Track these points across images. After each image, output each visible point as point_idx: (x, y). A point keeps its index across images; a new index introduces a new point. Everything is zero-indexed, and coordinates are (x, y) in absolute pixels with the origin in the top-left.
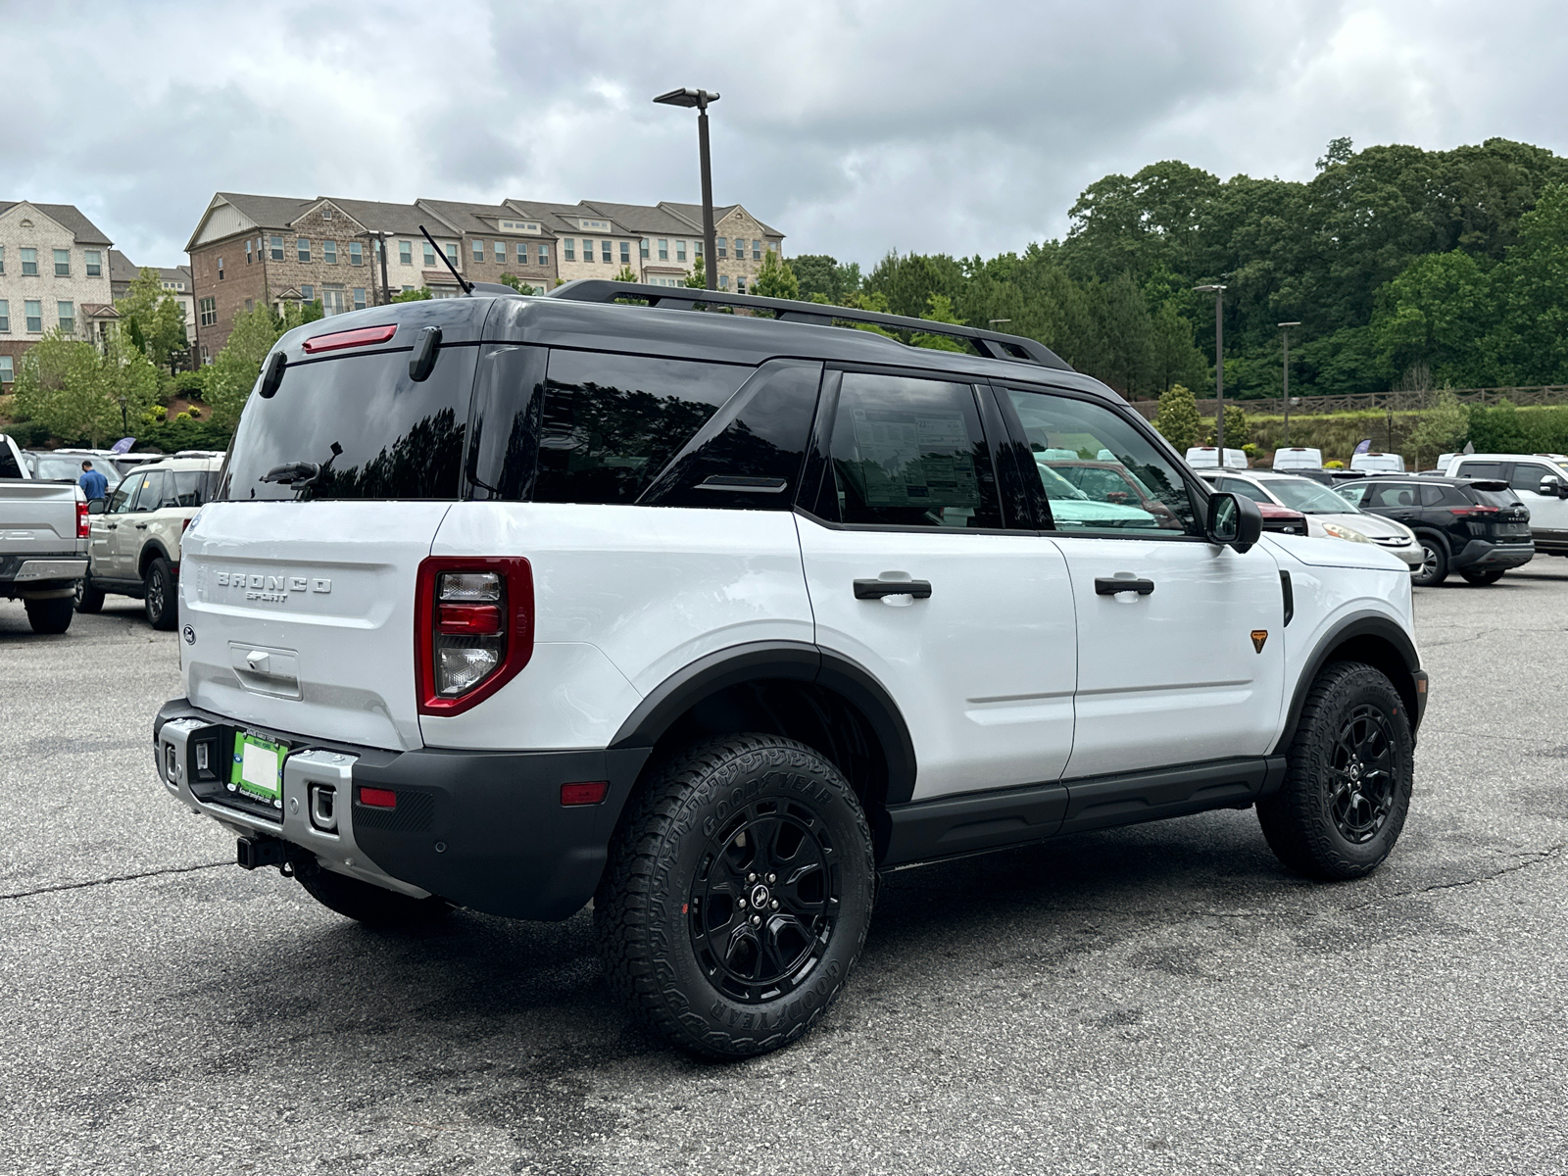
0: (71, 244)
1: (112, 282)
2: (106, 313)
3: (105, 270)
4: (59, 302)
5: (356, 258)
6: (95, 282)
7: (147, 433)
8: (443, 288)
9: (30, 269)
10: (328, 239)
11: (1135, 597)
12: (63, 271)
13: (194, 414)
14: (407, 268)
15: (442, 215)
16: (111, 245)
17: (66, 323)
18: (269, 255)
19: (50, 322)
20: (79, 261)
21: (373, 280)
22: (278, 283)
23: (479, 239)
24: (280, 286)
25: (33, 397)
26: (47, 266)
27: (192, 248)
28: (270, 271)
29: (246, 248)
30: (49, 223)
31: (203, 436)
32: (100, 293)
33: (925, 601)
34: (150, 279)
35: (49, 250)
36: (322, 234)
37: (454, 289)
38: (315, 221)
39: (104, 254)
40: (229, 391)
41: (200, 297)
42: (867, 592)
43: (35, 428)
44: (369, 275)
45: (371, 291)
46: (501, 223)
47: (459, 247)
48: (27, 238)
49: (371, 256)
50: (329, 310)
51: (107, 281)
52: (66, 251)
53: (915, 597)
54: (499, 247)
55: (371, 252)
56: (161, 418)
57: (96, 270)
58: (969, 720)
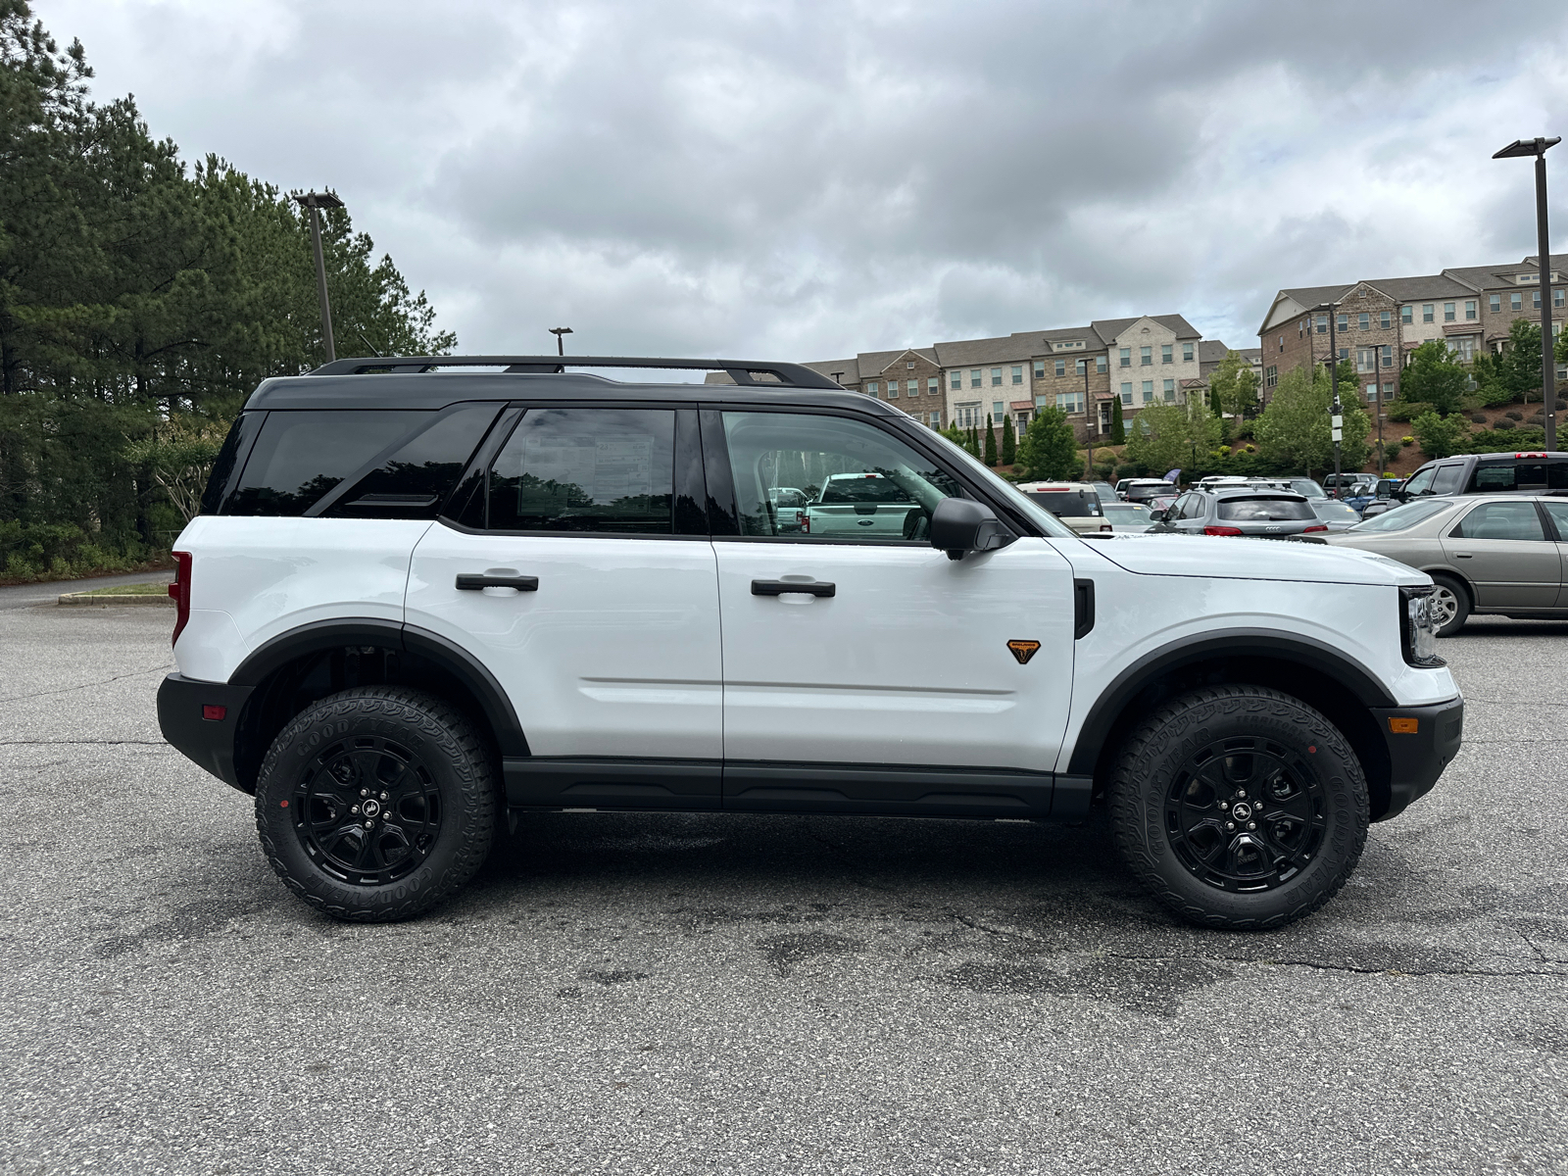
0: (1174, 340)
1: (1201, 363)
2: (1195, 385)
3: (1196, 355)
4: (1165, 381)
5: (1385, 324)
6: (1189, 364)
7: (1214, 465)
8: (1461, 337)
9: (1147, 361)
10: (1363, 312)
11: (811, 599)
12: (1168, 359)
13: (1250, 450)
14: (1429, 326)
15: (1463, 279)
16: (1201, 337)
17: (1169, 394)
18: (1315, 330)
19: (1159, 392)
20: (1178, 352)
21: (1399, 338)
22: (1321, 350)
23: (1496, 294)
24: (1323, 352)
25: (1138, 444)
26: (1157, 358)
27: (1263, 333)
28: (1315, 342)
29: (1299, 327)
30: (1160, 328)
31: (1253, 465)
32: (1192, 371)
33: (533, 592)
34: (1234, 358)
35: (1159, 347)
36: (1358, 309)
37: (1471, 337)
38: (1353, 300)
39: (1196, 344)
40: (1271, 432)
41: (1266, 366)
42: (469, 584)
43: (1139, 465)
44: (1396, 335)
45: (1397, 347)
46: (1518, 278)
47: (1477, 303)
48: (1146, 340)
49: (1398, 320)
50: (1361, 365)
51: (1197, 363)
52: (1171, 345)
53: (519, 590)
54: (1515, 298)
55: (1398, 317)
56: (1225, 454)
57: (1190, 356)
58: (585, 696)
